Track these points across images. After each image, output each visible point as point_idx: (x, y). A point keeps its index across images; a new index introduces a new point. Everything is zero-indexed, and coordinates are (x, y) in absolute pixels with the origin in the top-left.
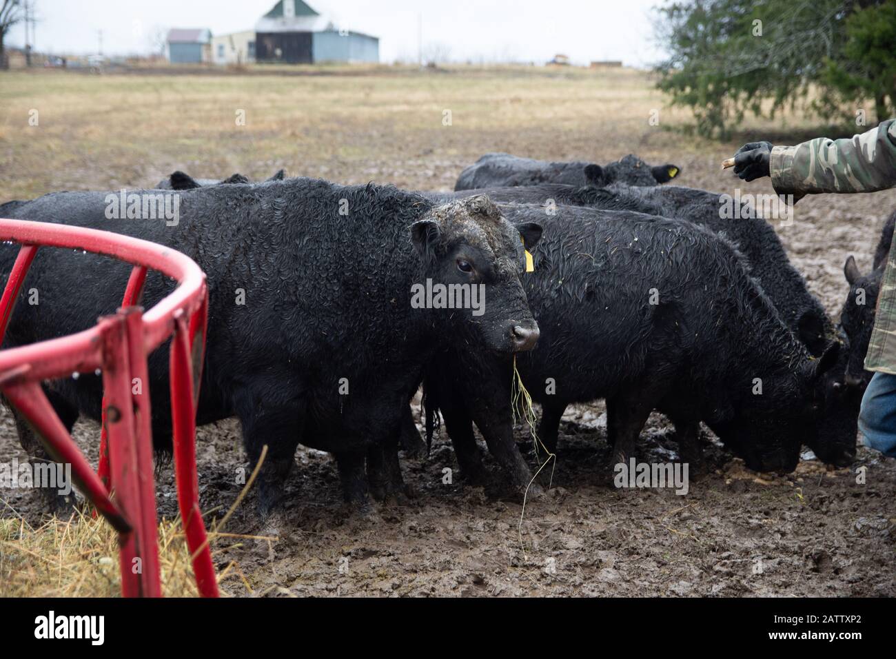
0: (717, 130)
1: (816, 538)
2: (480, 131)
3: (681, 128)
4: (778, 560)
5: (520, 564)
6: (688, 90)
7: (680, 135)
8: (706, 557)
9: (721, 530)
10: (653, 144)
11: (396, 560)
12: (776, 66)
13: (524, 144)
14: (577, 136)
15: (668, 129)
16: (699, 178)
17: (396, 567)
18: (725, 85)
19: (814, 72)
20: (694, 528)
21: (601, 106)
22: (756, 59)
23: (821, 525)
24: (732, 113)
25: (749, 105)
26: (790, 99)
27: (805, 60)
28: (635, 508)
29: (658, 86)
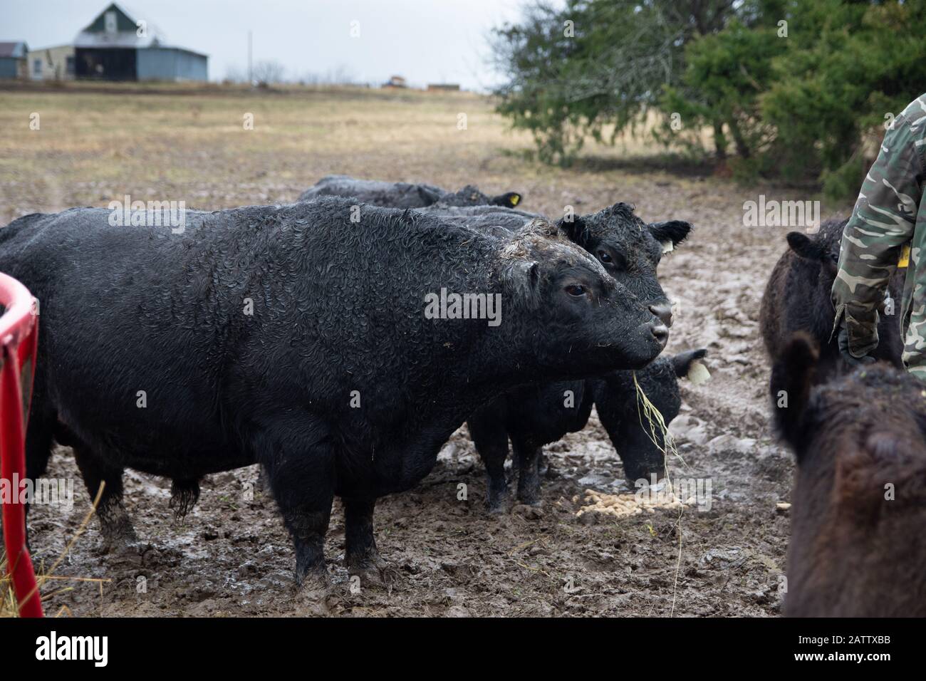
0: (557, 156)
1: (668, 571)
2: (316, 154)
3: (521, 153)
4: (630, 594)
5: (366, 603)
6: (528, 114)
7: (521, 161)
8: (557, 593)
9: (571, 565)
10: (493, 170)
11: (235, 602)
12: (616, 92)
13: (362, 167)
14: (415, 160)
15: (508, 154)
16: (540, 205)
17: (234, 609)
18: (565, 109)
19: (653, 99)
20: (544, 562)
21: (440, 130)
22: (596, 85)
23: (672, 558)
24: (572, 139)
25: (590, 130)
26: (630, 126)
27: (645, 87)
28: (483, 543)
29: (498, 110)
